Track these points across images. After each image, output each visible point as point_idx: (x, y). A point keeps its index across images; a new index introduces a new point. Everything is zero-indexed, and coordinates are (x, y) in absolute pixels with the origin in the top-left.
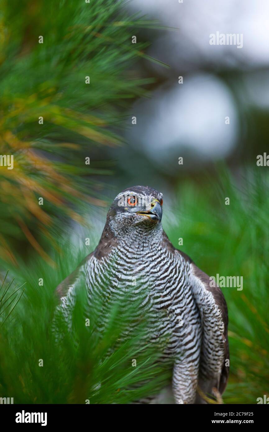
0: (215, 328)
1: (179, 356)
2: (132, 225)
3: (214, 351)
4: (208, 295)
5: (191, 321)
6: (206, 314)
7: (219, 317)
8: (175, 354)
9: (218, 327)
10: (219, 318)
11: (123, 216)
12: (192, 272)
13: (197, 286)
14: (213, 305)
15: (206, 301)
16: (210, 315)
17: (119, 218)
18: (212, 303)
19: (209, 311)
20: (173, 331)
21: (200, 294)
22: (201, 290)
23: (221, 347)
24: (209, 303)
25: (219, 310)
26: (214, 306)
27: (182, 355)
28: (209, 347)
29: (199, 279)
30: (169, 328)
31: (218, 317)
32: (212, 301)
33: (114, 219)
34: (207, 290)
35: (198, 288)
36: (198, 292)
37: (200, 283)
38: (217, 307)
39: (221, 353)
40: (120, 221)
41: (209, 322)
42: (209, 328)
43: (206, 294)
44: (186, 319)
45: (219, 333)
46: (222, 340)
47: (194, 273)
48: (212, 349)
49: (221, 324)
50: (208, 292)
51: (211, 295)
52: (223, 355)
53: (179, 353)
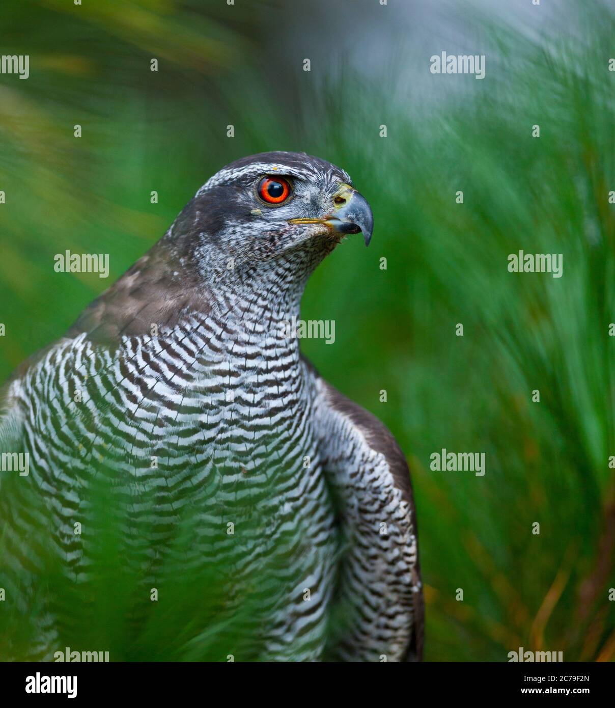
0: (392, 552)
1: (279, 632)
2: (273, 255)
3: (382, 614)
4: (375, 462)
5: (315, 535)
6: (366, 512)
7: (404, 521)
8: (268, 627)
9: (400, 550)
10: (403, 525)
11: (247, 232)
12: (325, 400)
13: (340, 436)
14: (387, 490)
15: (368, 478)
16: (378, 516)
17: (233, 237)
18: (387, 483)
19: (376, 506)
20: (268, 566)
21: (351, 457)
22: (354, 448)
23: (403, 605)
24: (376, 484)
25: (403, 503)
26: (389, 492)
27: (289, 630)
28: (367, 603)
29: (347, 417)
30: (259, 556)
31: (400, 522)
32: (384, 479)
33: (216, 242)
34: (372, 447)
35: (343, 443)
36: (343, 452)
37: (351, 429)
38: (398, 494)
39: (401, 620)
40: (237, 247)
41: (373, 535)
42: (373, 551)
43: (370, 459)
44: (306, 530)
45: (402, 565)
46: (410, 585)
47: (329, 403)
48: (375, 609)
49: (408, 541)
50: (373, 453)
51: (383, 462)
52: (407, 626)
53: (281, 624)
